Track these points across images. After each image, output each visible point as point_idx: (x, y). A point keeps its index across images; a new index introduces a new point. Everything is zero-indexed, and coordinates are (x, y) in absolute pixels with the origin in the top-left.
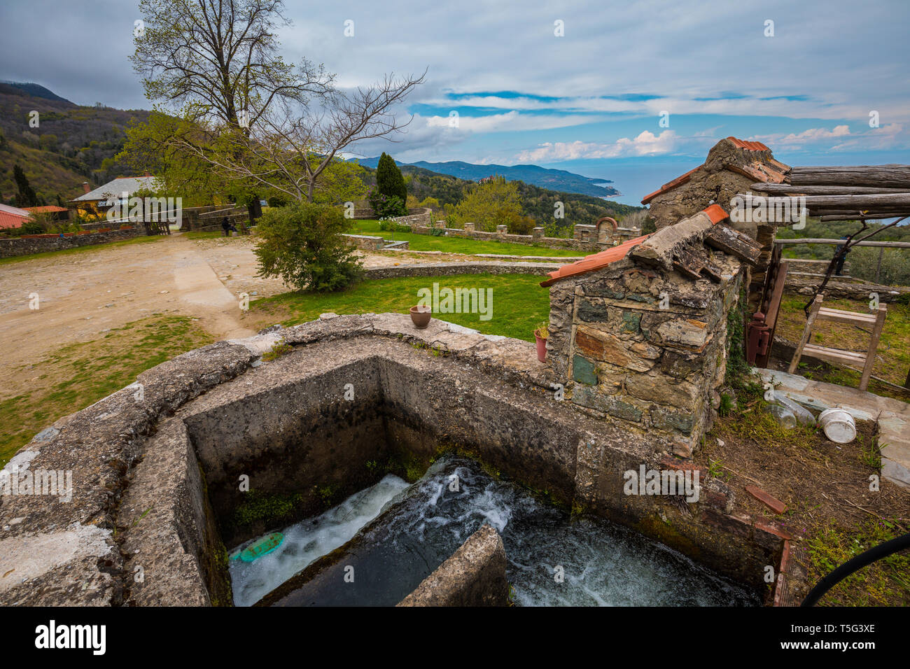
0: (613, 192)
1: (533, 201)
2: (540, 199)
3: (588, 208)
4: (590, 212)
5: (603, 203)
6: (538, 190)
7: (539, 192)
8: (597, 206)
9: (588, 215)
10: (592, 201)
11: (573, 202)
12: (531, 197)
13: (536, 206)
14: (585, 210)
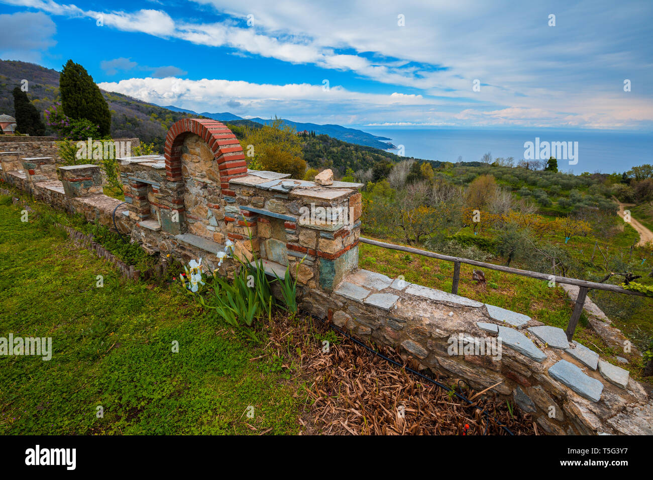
0: (391, 146)
1: (334, 150)
2: (339, 149)
3: (373, 156)
4: (375, 160)
5: (385, 154)
6: (339, 142)
7: (339, 143)
8: (380, 156)
9: (374, 161)
10: (377, 151)
11: (363, 152)
12: (333, 147)
13: (337, 153)
14: (371, 158)
